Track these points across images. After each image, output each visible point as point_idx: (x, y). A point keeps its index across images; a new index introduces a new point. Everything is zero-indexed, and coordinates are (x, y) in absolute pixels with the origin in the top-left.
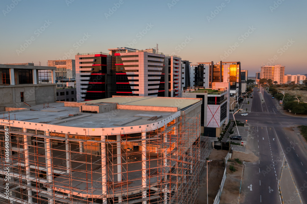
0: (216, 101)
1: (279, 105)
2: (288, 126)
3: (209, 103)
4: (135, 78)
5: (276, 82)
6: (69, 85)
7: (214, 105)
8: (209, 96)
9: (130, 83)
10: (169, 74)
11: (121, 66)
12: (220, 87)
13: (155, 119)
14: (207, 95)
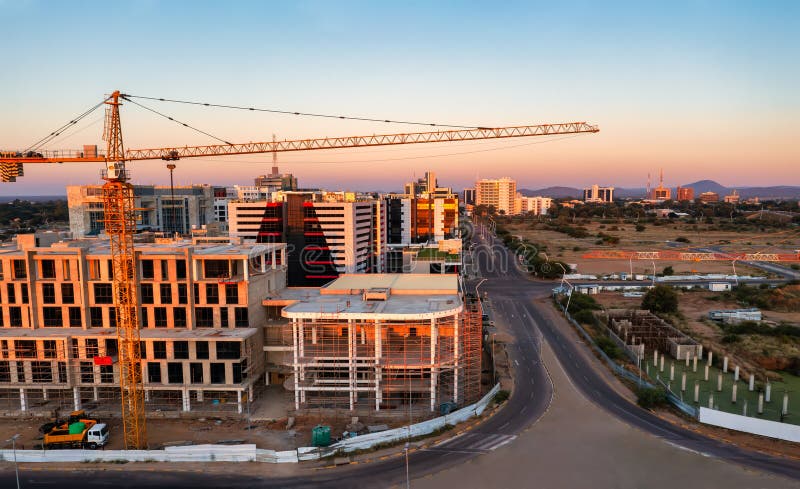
0: (455, 270)
1: (520, 263)
2: (538, 297)
3: (446, 271)
5: (502, 212)
8: (447, 264)
9: (331, 248)
10: (374, 228)
11: (315, 223)
12: (451, 248)
13: (450, 302)
14: (444, 264)
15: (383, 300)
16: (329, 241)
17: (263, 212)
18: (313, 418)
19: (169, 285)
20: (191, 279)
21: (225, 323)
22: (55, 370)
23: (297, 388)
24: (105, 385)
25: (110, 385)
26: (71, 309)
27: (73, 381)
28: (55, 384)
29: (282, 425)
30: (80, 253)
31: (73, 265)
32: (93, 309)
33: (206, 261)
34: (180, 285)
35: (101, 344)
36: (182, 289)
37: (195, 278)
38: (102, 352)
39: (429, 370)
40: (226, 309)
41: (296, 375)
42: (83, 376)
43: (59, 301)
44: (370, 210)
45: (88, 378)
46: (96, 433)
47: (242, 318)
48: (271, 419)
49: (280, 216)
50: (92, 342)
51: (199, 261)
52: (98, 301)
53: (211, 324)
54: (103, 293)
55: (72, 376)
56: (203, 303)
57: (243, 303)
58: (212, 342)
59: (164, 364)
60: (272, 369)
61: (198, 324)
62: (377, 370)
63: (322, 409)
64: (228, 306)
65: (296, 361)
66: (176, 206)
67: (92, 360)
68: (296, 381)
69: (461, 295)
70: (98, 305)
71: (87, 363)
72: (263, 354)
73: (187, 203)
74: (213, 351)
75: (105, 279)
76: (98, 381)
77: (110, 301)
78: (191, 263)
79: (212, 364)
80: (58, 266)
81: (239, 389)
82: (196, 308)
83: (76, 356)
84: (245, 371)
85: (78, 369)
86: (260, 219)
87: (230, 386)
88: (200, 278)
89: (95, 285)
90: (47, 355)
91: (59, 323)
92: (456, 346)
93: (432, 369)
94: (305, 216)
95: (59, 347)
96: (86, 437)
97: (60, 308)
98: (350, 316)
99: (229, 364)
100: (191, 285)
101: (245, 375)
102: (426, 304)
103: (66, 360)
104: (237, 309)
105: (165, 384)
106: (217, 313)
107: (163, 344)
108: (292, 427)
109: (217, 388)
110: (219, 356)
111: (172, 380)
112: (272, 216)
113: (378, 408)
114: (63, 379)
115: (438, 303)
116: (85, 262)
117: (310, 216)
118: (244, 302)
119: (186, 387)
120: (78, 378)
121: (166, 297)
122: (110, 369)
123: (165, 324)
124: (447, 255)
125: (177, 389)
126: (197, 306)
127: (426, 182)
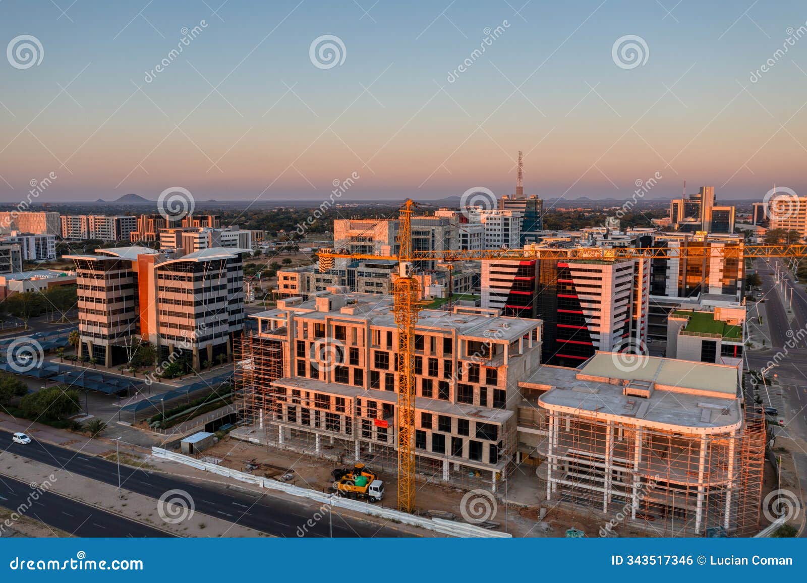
0: (735, 352)
3: (722, 355)
4: (594, 306)
6: (430, 291)
7: (733, 359)
8: (724, 343)
9: (585, 312)
10: (635, 289)
11: (569, 284)
12: (730, 317)
13: (726, 412)
14: (720, 342)
15: (646, 397)
16: (583, 305)
17: (515, 270)
18: (565, 513)
19: (436, 360)
20: (456, 358)
21: (483, 402)
22: (343, 423)
23: (549, 478)
24: (380, 443)
25: (384, 443)
26: (356, 370)
27: (356, 435)
28: (341, 435)
29: (534, 514)
30: (366, 323)
31: (360, 333)
32: (373, 373)
33: (469, 341)
34: (445, 361)
35: (380, 406)
36: (448, 365)
37: (459, 357)
38: (380, 414)
39: (696, 488)
40: (486, 389)
41: (549, 466)
42: (363, 432)
43: (346, 362)
44: (632, 270)
45: (367, 434)
46: (376, 489)
47: (500, 399)
48: (523, 505)
49: (533, 274)
50: (373, 404)
51: (463, 341)
52: (377, 366)
53: (471, 401)
54: (381, 360)
55: (356, 430)
56: (465, 381)
57: (501, 385)
58: (473, 420)
59: (429, 433)
60: (524, 450)
61: (460, 399)
62: (635, 477)
63: (574, 506)
64: (487, 386)
65: (550, 452)
66: (422, 237)
67: (372, 420)
68: (549, 472)
69: (741, 400)
70: (377, 370)
71: (367, 422)
72: (515, 434)
73: (433, 235)
74: (472, 430)
75: (383, 347)
76: (374, 439)
77: (387, 367)
78: (457, 342)
79: (471, 442)
80: (349, 332)
81: (495, 470)
82: (459, 385)
83: (359, 414)
84: (500, 454)
85: (360, 425)
86: (512, 277)
87: (486, 465)
88: (463, 356)
89: (376, 352)
90: (338, 409)
91: (346, 381)
92: (731, 461)
93: (700, 489)
94: (559, 277)
95: (347, 404)
96: (367, 491)
97: (347, 368)
98: (609, 418)
99: (486, 444)
100: (456, 362)
101: (500, 457)
102: (696, 411)
103: (352, 416)
104: (496, 391)
105: (429, 452)
106: (477, 391)
107: (430, 416)
108: (544, 519)
109: (473, 464)
110: (478, 435)
111: (435, 449)
112: (525, 275)
113: (633, 517)
114: (348, 430)
115: (711, 411)
116: (369, 331)
117: (564, 277)
118: (503, 385)
119: (447, 458)
120: (360, 433)
121: (433, 371)
122: (385, 431)
123: (430, 395)
124: (725, 328)
125: (439, 458)
126: (460, 382)
127: (701, 199)
